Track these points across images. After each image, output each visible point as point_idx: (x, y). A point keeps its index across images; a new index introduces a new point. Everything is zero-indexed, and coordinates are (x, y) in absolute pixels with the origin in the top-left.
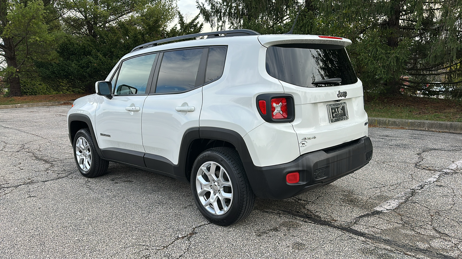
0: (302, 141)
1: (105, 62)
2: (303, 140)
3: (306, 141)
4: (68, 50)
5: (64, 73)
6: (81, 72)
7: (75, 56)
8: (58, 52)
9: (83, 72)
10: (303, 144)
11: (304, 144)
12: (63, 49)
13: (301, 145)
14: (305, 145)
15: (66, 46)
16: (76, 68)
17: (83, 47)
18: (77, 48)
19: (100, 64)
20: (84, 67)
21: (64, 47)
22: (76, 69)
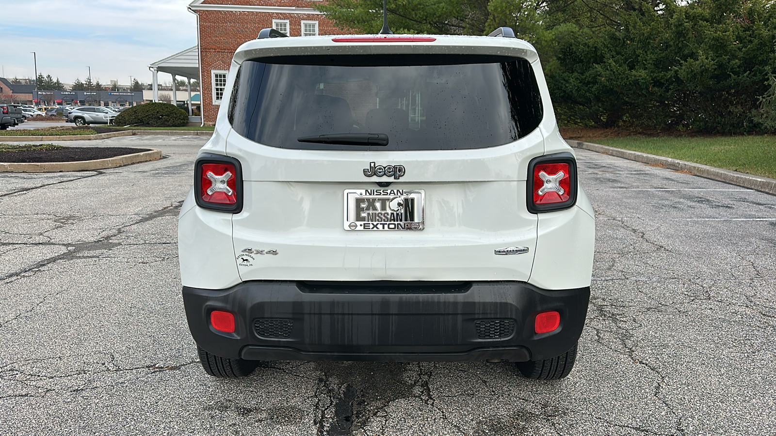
0: (243, 253)
1: (620, 74)
2: (245, 253)
3: (252, 255)
4: (571, 55)
5: (560, 94)
6: (583, 92)
7: (581, 65)
8: (559, 59)
9: (585, 92)
10: (244, 260)
11: (247, 260)
12: (565, 53)
13: (240, 261)
14: (248, 264)
15: (569, 48)
16: (575, 85)
17: (594, 49)
18: (583, 51)
19: (611, 78)
20: (589, 83)
21: (567, 50)
22: (576, 87)
